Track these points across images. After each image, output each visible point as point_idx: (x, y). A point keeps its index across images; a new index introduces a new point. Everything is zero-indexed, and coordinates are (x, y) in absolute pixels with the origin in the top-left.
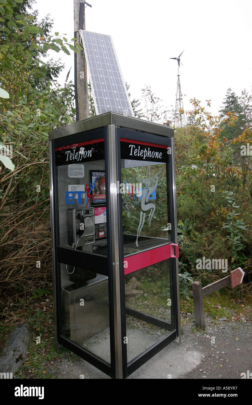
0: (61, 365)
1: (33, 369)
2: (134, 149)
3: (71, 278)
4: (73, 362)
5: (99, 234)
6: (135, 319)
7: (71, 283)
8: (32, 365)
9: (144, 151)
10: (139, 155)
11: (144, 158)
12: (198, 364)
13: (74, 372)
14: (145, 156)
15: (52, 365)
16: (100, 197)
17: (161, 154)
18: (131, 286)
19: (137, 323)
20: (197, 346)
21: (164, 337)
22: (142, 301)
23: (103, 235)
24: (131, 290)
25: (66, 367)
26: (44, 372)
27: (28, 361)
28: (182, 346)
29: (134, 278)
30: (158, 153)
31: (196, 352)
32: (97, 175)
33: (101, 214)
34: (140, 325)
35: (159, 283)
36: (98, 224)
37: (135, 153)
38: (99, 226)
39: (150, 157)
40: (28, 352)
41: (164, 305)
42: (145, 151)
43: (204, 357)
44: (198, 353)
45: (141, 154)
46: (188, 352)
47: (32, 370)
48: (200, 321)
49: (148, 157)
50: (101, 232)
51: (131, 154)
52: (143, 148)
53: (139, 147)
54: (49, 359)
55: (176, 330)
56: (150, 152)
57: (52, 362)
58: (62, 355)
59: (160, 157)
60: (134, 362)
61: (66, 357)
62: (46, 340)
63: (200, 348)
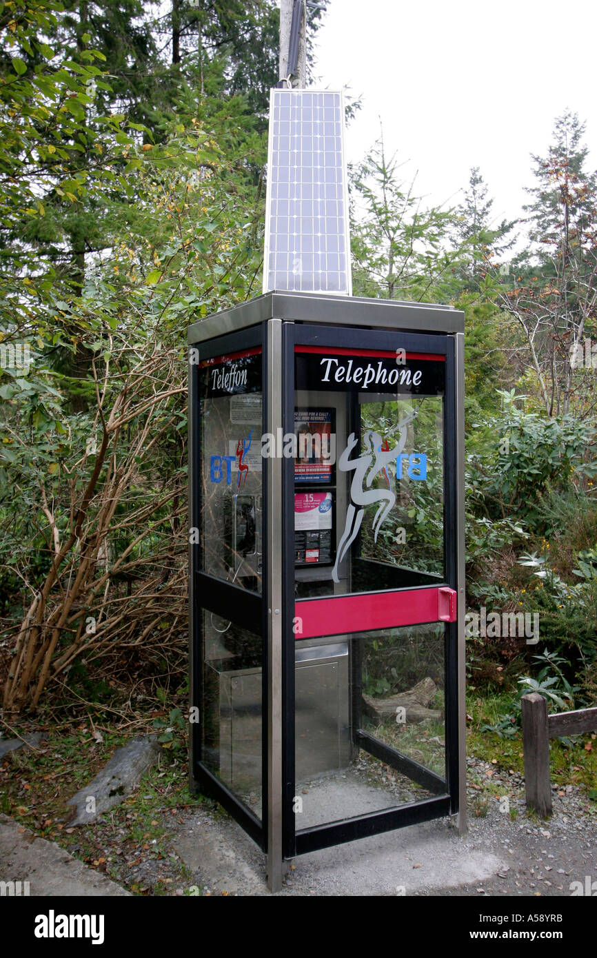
0: (190, 819)
1: (136, 814)
2: (334, 368)
3: (228, 644)
4: (216, 819)
5: (305, 555)
6: (388, 767)
7: (228, 655)
8: (138, 807)
9: (365, 368)
10: (348, 380)
11: (365, 386)
12: (480, 878)
13: (209, 835)
14: (366, 382)
15: (174, 815)
16: (311, 470)
17: (418, 374)
18: (413, 697)
19: (389, 777)
20: (506, 847)
21: (412, 803)
22: (430, 736)
23: (316, 558)
24: (412, 707)
25: (199, 823)
26: (154, 823)
27: (133, 799)
28: (465, 838)
29: (428, 680)
30: (409, 372)
31: (493, 856)
32: (304, 418)
33: (311, 509)
34: (396, 781)
35: (494, 700)
36: (304, 532)
37: (337, 375)
38: (305, 536)
39: (383, 382)
40: (138, 786)
41: (478, 752)
42: (367, 371)
43: (506, 869)
44: (496, 860)
45: (355, 376)
46: (474, 853)
47: (133, 815)
48: (536, 794)
49: (377, 382)
50: (311, 550)
51: (326, 379)
52: (361, 362)
53: (351, 362)
54: (172, 804)
55: (449, 796)
56: (385, 371)
57: (175, 811)
58: (196, 803)
59: (417, 382)
60: (315, 830)
61: (205, 808)
62: (183, 774)
63: (511, 851)
